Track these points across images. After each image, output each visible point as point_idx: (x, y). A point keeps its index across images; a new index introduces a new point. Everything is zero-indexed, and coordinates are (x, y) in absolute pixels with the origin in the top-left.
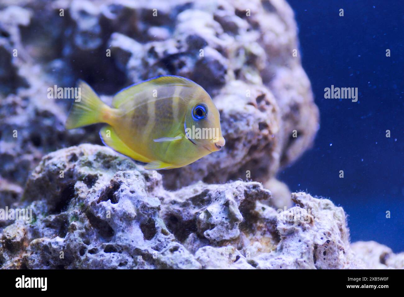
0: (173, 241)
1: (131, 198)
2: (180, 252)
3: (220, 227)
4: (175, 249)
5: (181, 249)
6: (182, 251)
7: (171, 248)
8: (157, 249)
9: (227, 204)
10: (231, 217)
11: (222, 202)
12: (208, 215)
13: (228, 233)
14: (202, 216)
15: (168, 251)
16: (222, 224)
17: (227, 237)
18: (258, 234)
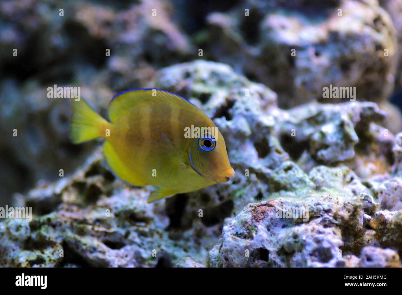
0: (287, 160)
1: (245, 117)
2: (294, 171)
3: (334, 147)
4: (289, 168)
5: (296, 169)
6: (296, 171)
7: (286, 167)
8: (271, 167)
9: (342, 125)
10: (347, 138)
11: (337, 122)
12: (323, 135)
13: (342, 154)
14: (317, 137)
15: (283, 171)
16: (337, 144)
17: (341, 158)
18: (373, 156)
